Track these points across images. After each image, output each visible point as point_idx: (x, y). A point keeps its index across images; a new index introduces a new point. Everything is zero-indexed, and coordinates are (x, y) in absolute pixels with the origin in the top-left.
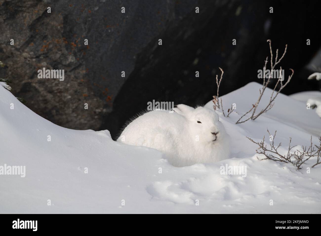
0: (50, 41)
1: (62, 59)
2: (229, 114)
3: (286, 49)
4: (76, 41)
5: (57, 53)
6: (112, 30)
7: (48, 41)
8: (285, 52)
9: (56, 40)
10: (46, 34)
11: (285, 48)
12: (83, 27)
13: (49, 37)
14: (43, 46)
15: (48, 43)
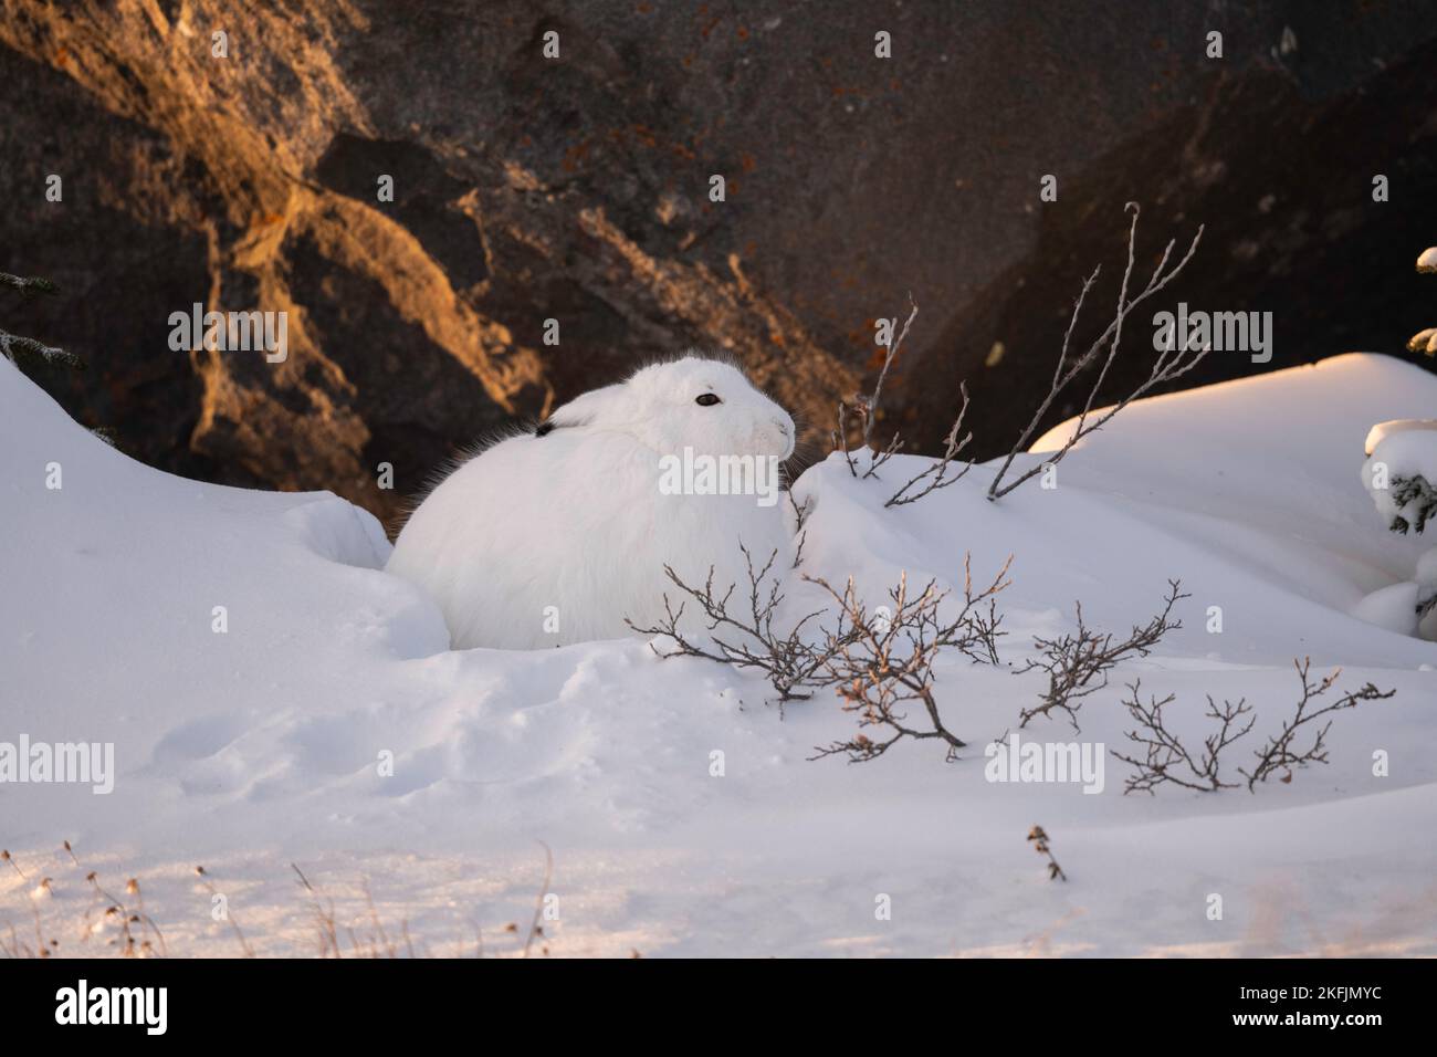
0: (591, 135)
1: (646, 200)
2: (873, 468)
3: (1197, 239)
4: (691, 138)
5: (622, 178)
6: (864, 105)
7: (583, 134)
8: (1192, 251)
9: (611, 131)
10: (573, 108)
11: (1197, 234)
12: (719, 91)
13: (585, 116)
14: (566, 151)
15: (583, 141)
